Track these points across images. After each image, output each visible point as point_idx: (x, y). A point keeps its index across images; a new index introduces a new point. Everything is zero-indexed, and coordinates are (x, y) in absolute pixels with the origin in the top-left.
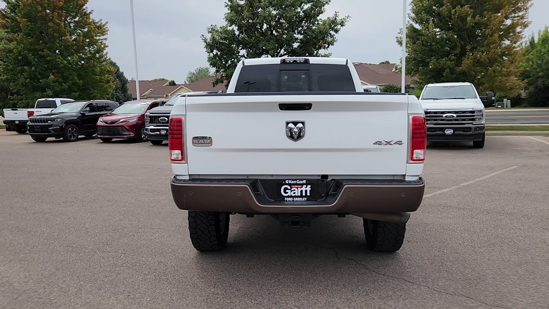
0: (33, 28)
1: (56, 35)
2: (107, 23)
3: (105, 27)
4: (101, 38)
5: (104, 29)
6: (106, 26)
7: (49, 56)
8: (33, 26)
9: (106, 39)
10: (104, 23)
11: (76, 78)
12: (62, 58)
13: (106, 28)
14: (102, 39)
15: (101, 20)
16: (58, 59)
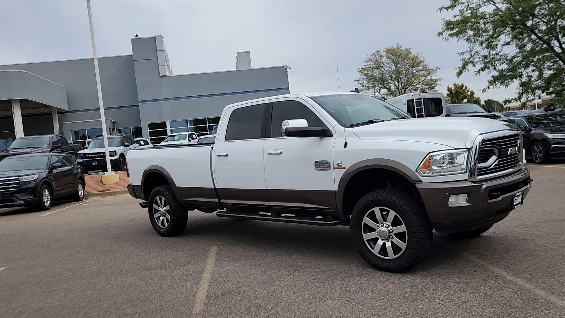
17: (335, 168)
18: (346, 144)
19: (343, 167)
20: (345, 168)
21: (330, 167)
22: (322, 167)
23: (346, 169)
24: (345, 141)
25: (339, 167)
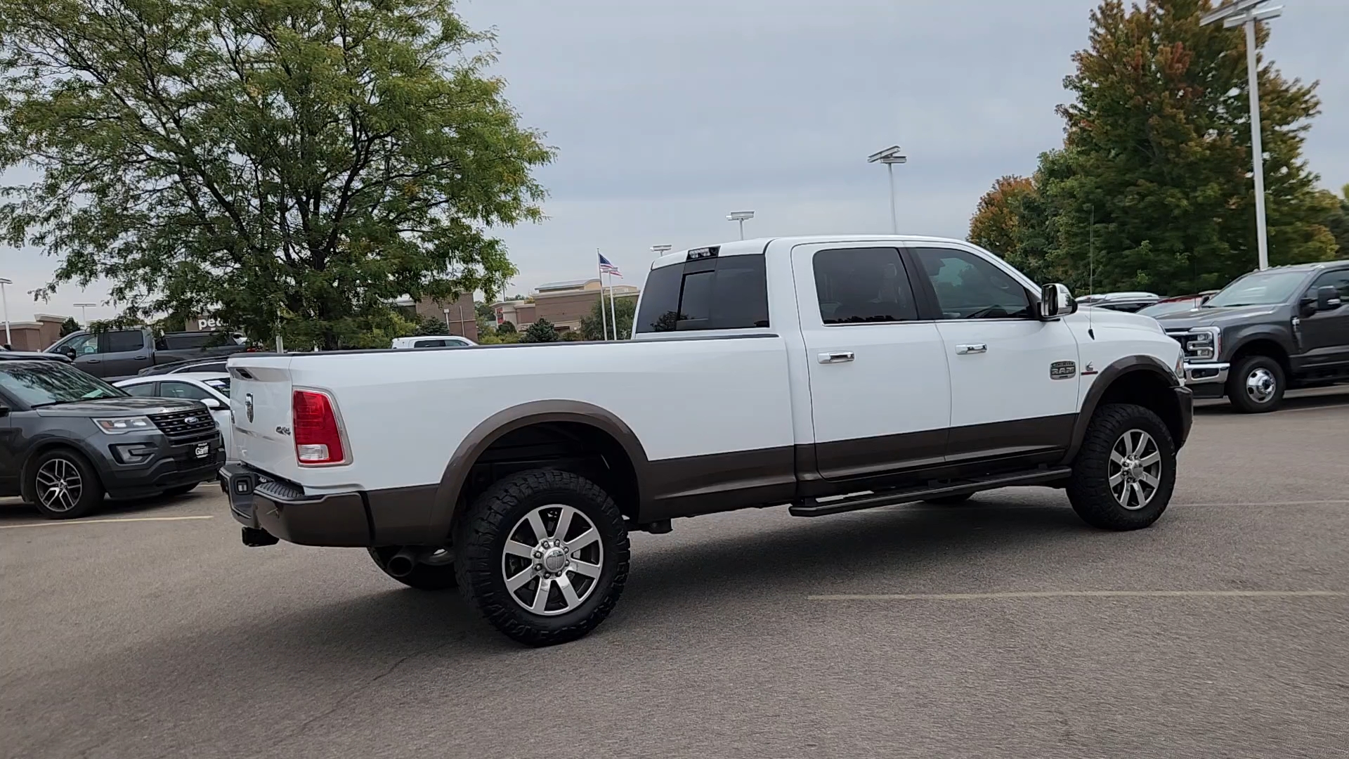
0: (1119, 136)
1: (1166, 143)
2: (1316, 84)
3: (1307, 97)
4: (1293, 126)
5: (1306, 102)
6: (1312, 93)
7: (1151, 193)
8: (1120, 131)
9: (1305, 128)
10: (1307, 87)
11: (1215, 238)
12: (1179, 195)
13: (1312, 97)
14: (1295, 129)
15: (1297, 81)
16: (1170, 199)
17: (1083, 374)
18: (1091, 332)
19: (1094, 370)
20: (1096, 373)
21: (1075, 369)
22: (1063, 373)
23: (1100, 372)
24: (1089, 328)
25: (1089, 371)
